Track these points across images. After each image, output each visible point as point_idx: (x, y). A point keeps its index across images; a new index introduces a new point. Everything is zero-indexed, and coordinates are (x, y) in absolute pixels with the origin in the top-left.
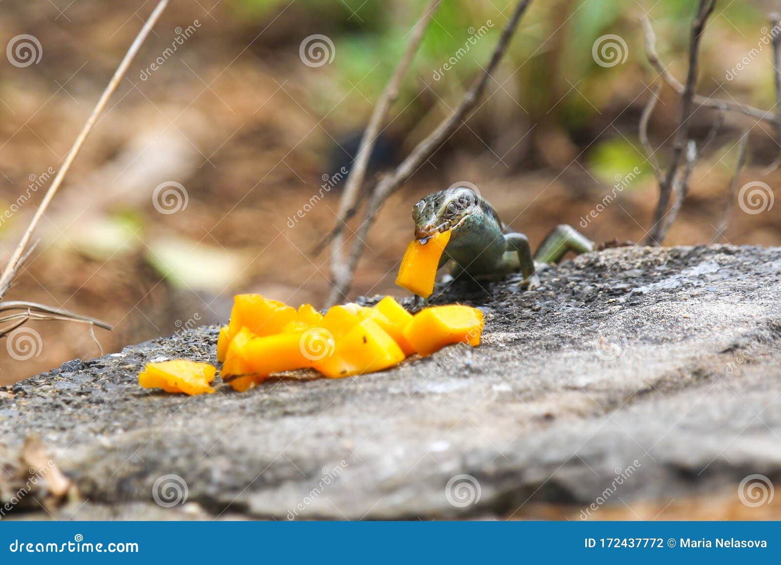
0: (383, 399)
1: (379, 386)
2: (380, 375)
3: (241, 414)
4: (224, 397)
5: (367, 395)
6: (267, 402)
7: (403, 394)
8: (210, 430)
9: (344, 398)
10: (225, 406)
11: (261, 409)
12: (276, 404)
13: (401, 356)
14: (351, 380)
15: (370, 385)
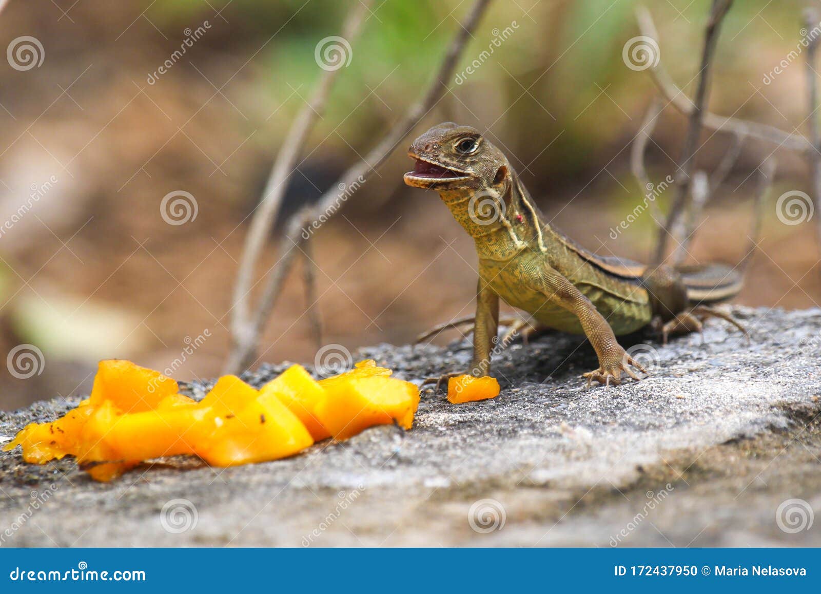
0: (283, 495)
1: (279, 477)
2: (282, 464)
3: (99, 510)
4: (78, 489)
5: (262, 489)
6: (133, 497)
7: (308, 489)
8: (55, 532)
9: (232, 493)
10: (80, 501)
11: (125, 505)
12: (143, 498)
13: (309, 441)
14: (243, 470)
15: (267, 477)
